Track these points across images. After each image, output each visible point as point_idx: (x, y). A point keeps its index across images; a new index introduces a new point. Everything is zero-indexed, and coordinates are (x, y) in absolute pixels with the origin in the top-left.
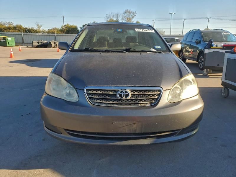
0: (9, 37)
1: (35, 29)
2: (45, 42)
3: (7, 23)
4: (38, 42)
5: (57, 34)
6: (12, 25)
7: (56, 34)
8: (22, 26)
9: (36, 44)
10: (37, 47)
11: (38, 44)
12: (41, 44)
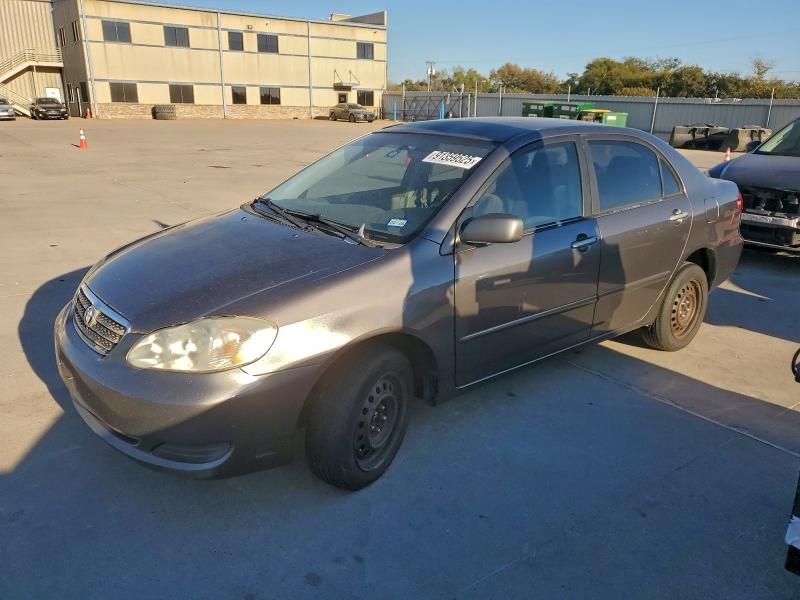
0: (614, 111)
1: (742, 77)
2: (721, 129)
3: (661, 61)
4: (694, 131)
5: (777, 102)
6: (675, 66)
7: (771, 101)
8: (699, 70)
9: (683, 136)
10: (687, 145)
11: (690, 135)
12: (703, 136)
